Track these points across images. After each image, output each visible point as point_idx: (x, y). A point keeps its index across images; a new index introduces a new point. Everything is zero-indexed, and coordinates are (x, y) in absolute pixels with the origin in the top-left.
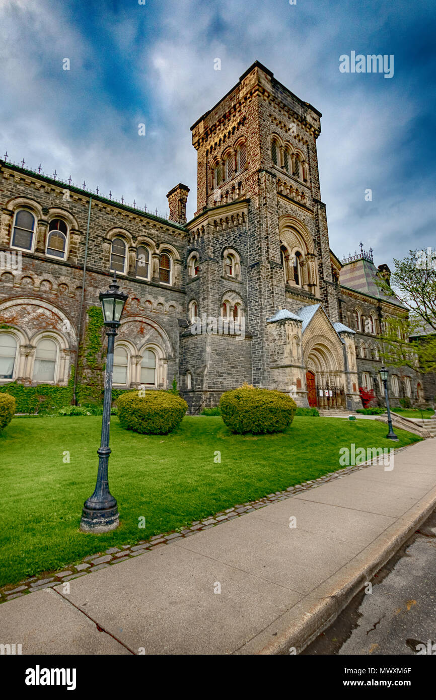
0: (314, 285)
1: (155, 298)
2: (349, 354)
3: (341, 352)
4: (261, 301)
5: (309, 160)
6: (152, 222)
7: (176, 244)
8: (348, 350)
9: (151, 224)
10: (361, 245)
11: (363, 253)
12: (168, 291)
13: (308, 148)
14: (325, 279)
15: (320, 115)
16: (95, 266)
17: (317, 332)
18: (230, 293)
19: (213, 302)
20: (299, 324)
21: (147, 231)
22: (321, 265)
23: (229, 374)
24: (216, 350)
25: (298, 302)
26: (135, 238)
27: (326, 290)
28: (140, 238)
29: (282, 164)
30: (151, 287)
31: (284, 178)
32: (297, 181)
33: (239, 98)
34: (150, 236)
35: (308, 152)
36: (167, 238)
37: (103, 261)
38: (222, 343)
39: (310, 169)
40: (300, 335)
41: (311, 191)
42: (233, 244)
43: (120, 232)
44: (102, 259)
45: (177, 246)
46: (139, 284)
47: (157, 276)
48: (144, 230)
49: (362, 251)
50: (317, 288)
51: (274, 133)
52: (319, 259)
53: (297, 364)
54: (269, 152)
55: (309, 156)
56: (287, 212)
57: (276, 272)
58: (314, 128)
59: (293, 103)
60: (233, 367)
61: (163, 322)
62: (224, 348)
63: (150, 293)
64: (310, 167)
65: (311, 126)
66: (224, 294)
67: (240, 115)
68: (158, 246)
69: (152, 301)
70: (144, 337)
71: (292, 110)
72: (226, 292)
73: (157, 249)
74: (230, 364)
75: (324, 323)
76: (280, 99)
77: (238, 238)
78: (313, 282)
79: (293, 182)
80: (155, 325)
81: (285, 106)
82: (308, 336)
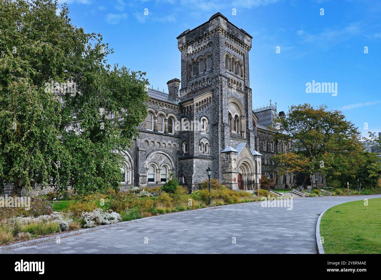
0: (243, 132)
1: (167, 141)
2: (258, 165)
3: (254, 164)
4: (218, 142)
5: (244, 64)
6: (164, 103)
7: (175, 113)
8: (258, 164)
9: (164, 104)
10: (270, 101)
11: (271, 105)
12: (172, 138)
13: (244, 57)
14: (249, 128)
15: (251, 38)
16: (140, 128)
17: (244, 156)
18: (203, 139)
19: (196, 144)
20: (236, 153)
21: (162, 108)
22: (247, 122)
23: (203, 176)
24: (198, 166)
25: (235, 141)
26: (156, 112)
27: (250, 134)
28: (159, 112)
29: (230, 69)
30: (165, 136)
31: (231, 77)
32: (237, 77)
33: (208, 30)
34: (163, 110)
35: (244, 60)
36: (171, 110)
37: (143, 125)
38: (200, 163)
39: (244, 69)
40: (236, 158)
41: (245, 82)
42: (205, 114)
43: (150, 110)
44: (143, 124)
45: (176, 114)
46: (160, 135)
47: (167, 130)
48: (161, 108)
49: (271, 104)
50: (245, 133)
51: (227, 52)
52: (247, 118)
53: (235, 171)
54: (224, 64)
55: (244, 62)
56: (232, 95)
57: (226, 128)
58: (248, 46)
59: (238, 33)
60: (204, 173)
61: (171, 153)
62: (201, 165)
63: (165, 139)
64: (244, 68)
65: (246, 45)
66: (201, 139)
67: (208, 40)
68: (167, 115)
69: (166, 143)
70: (162, 160)
71: (237, 38)
72: (202, 138)
73: (167, 117)
74: (203, 172)
75: (248, 151)
76: (231, 33)
77: (208, 111)
78: (243, 130)
79: (236, 78)
80: (167, 155)
81: (233, 36)
82: (240, 158)
